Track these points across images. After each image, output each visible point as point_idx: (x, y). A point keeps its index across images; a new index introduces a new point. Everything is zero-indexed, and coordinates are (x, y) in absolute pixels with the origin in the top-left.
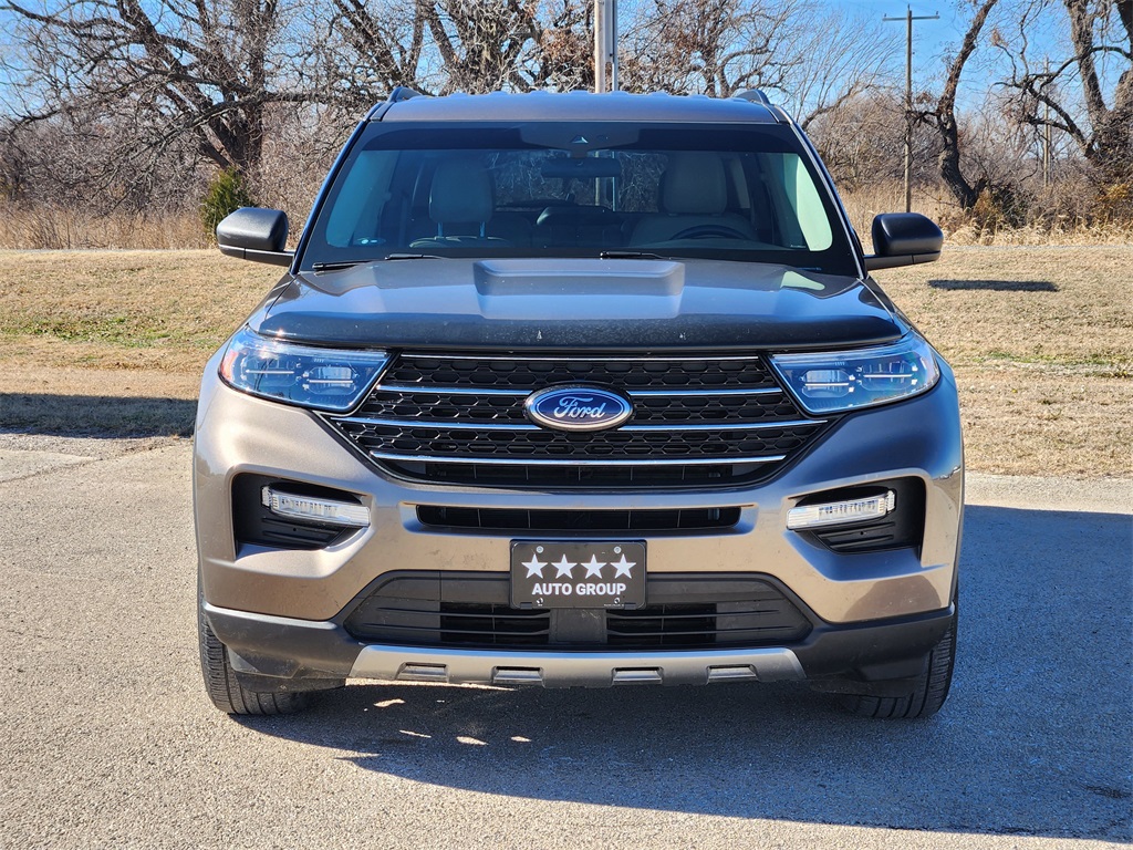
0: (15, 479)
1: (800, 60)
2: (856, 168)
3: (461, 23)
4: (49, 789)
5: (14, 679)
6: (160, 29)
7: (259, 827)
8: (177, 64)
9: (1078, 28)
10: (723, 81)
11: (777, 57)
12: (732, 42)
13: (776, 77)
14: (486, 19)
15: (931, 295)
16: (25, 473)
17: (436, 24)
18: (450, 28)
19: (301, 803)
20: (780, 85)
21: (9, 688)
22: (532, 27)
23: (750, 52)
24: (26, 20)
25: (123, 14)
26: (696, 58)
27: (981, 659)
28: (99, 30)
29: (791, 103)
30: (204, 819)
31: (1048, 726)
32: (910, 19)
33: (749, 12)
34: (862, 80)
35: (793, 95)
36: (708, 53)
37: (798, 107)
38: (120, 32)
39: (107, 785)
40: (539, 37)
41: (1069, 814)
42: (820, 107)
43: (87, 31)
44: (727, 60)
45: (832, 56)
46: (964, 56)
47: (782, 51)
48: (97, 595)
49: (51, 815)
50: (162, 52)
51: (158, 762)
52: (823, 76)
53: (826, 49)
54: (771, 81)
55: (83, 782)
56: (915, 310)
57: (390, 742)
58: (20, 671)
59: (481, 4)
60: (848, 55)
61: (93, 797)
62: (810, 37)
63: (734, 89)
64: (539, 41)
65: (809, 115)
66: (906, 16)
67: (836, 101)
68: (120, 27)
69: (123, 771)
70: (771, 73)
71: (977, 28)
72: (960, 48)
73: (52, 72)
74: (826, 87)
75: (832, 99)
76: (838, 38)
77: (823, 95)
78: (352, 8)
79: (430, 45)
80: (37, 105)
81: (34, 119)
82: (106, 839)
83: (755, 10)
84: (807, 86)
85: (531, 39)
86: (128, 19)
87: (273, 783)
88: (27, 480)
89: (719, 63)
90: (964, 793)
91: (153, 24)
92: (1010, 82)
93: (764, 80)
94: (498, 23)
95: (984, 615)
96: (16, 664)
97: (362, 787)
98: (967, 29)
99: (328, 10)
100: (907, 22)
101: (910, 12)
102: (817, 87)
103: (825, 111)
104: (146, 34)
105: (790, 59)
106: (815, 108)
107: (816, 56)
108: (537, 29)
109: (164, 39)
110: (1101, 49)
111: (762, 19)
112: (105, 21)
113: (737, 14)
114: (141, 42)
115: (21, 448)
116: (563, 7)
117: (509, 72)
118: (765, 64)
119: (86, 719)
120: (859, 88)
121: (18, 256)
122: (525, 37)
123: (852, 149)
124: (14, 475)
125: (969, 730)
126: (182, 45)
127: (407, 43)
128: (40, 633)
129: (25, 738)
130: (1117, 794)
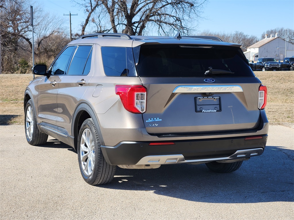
9: (112, 18)
32: (70, 15)
34: (55, 30)
35: (37, 34)
37: (39, 37)
45: (47, 24)
46: (86, 25)
52: (45, 29)
53: (45, 22)
60: (51, 23)
62: (41, 19)
65: (42, 39)
66: (69, 14)
71: (88, 17)
72: (85, 22)
74: (46, 31)
75: (48, 34)
76: (49, 19)
84: (41, 31)
92: (97, 32)
93: (29, 30)
98: (86, 18)
100: (69, 16)
101: (70, 13)
102: (43, 32)
103: (46, 38)
105: (36, 24)
106: (43, 37)
110: (121, 24)
118: (29, 25)
120: (55, 32)
123: (54, 48)
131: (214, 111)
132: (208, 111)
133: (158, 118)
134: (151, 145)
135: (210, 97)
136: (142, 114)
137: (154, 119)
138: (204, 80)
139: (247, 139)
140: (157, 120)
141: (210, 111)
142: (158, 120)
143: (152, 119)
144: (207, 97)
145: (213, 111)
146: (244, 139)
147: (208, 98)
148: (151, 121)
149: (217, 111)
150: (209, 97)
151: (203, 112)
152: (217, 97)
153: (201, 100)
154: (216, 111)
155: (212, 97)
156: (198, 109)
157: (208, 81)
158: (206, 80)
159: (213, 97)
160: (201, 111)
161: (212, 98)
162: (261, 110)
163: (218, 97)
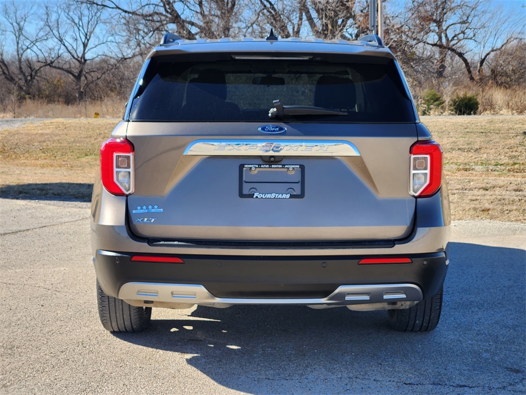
0: (72, 221)
1: (483, 26)
2: (510, 78)
3: (318, 11)
4: (36, 357)
5: (39, 309)
6: (183, 17)
7: (121, 376)
8: (190, 32)
10: (446, 36)
11: (473, 26)
12: (451, 19)
13: (472, 35)
14: (329, 9)
15: (524, 138)
16: (77, 218)
17: (308, 12)
18: (314, 14)
19: (143, 366)
20: (474, 38)
21: (35, 313)
22: (351, 14)
23: (459, 23)
24: (123, 14)
25: (166, 10)
26: (433, 26)
27: (480, 309)
28: (156, 18)
29: (479, 47)
30: (98, 372)
31: (498, 339)
33: (459, 4)
34: (514, 36)
35: (480, 43)
36: (439, 23)
37: (482, 48)
38: (163, 18)
39: (62, 356)
40: (354, 17)
41: (491, 380)
42: (493, 49)
43: (151, 18)
44: (448, 27)
45: (499, 24)
47: (475, 22)
48: (88, 273)
49: (33, 368)
50: (183, 27)
51: (87, 347)
52: (494, 34)
53: (496, 21)
54: (469, 37)
55: (52, 355)
56: (515, 145)
57: (193, 340)
58: (42, 306)
59: (327, 2)
60: (506, 24)
61: (54, 361)
62: (488, 15)
63: (451, 40)
64: (354, 19)
65: (487, 52)
67: (501, 46)
68: (164, 16)
69: (71, 350)
70: (469, 33)
73: (137, 37)
74: (495, 40)
75: (499, 45)
76: (502, 16)
77: (494, 42)
78: (268, 5)
79: (306, 23)
80: (128, 53)
81: (126, 59)
82: (52, 379)
83: (462, 3)
84: (487, 38)
85: (351, 19)
86: (167, 12)
87: (134, 357)
88: (77, 222)
89: (444, 28)
90: (445, 369)
91: (180, 14)
93: (466, 36)
94: (335, 11)
95: (489, 288)
96: (42, 303)
97: (173, 360)
99: (258, 7)
102: (491, 39)
103: (495, 50)
104: (176, 18)
105: (478, 26)
106: (490, 49)
107: (491, 24)
108: (353, 14)
109: (183, 21)
111: (465, 7)
112: (157, 13)
113: (453, 5)
114: (174, 23)
115: (80, 207)
116: (365, 3)
117: (340, 34)
118: (466, 29)
119: (63, 327)
120: (512, 39)
121: (105, 121)
122: (348, 18)
123: (508, 68)
124: (73, 220)
125: (460, 341)
126: (192, 24)
127: (296, 21)
128: (57, 289)
129: (34, 335)
130: (517, 371)
131: (284, 196)
132: (269, 196)
133: (156, 207)
134: (135, 261)
135: (276, 166)
136: (127, 196)
137: (147, 208)
138: (260, 129)
139: (362, 261)
140: (153, 210)
141: (273, 196)
142: (156, 209)
143: (145, 207)
144: (268, 166)
145: (280, 196)
146: (359, 260)
147: (271, 167)
148: (142, 211)
149: (292, 196)
150: (273, 166)
151: (257, 197)
152: (293, 166)
153: (254, 170)
154: (288, 196)
155: (281, 166)
156: (245, 192)
157: (268, 131)
158: (263, 129)
159: (284, 165)
160: (251, 196)
161: (282, 168)
162: (418, 199)
163: (297, 166)
